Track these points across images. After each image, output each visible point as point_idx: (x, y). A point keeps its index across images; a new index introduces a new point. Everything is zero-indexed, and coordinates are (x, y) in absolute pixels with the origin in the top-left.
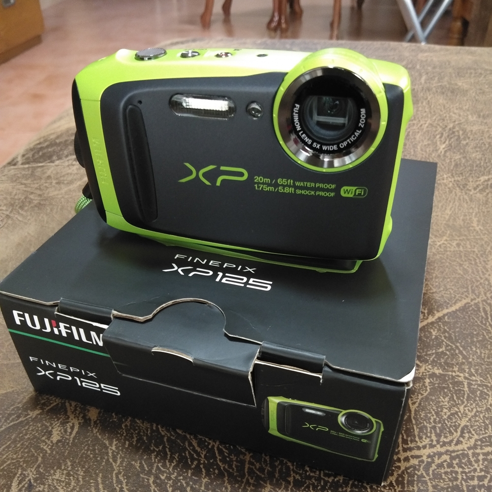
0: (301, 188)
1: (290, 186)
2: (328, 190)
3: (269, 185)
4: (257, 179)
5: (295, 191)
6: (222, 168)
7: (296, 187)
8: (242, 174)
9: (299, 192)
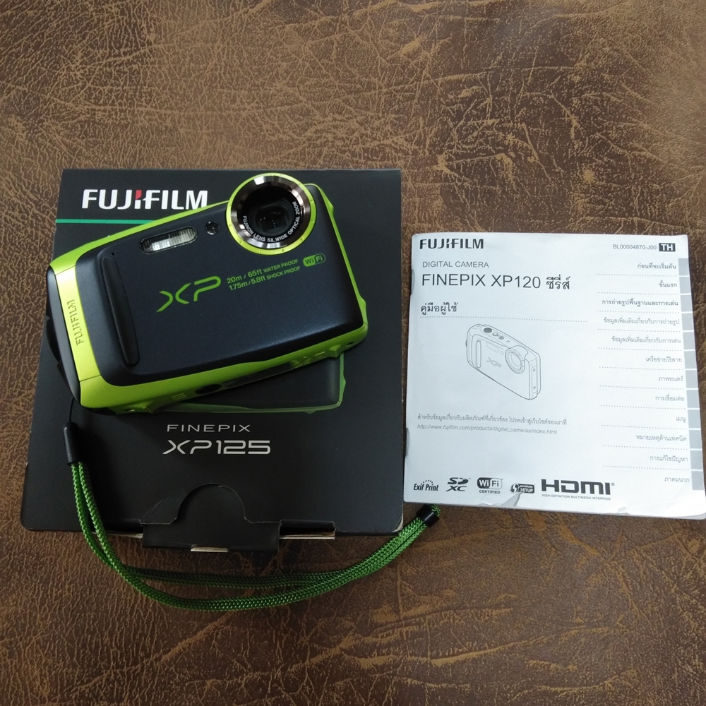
0: (270, 273)
1: (260, 275)
2: (293, 266)
3: (241, 281)
4: (230, 280)
5: (266, 278)
6: (197, 283)
7: (265, 274)
8: (215, 282)
9: (269, 277)
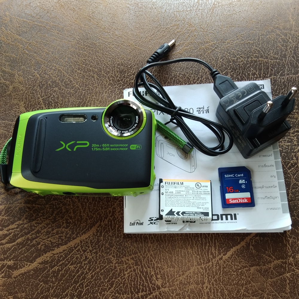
0: (113, 147)
2: (124, 147)
3: (98, 147)
4: (93, 145)
5: (110, 149)
6: (78, 142)
7: (110, 147)
8: (86, 144)
9: (112, 149)
